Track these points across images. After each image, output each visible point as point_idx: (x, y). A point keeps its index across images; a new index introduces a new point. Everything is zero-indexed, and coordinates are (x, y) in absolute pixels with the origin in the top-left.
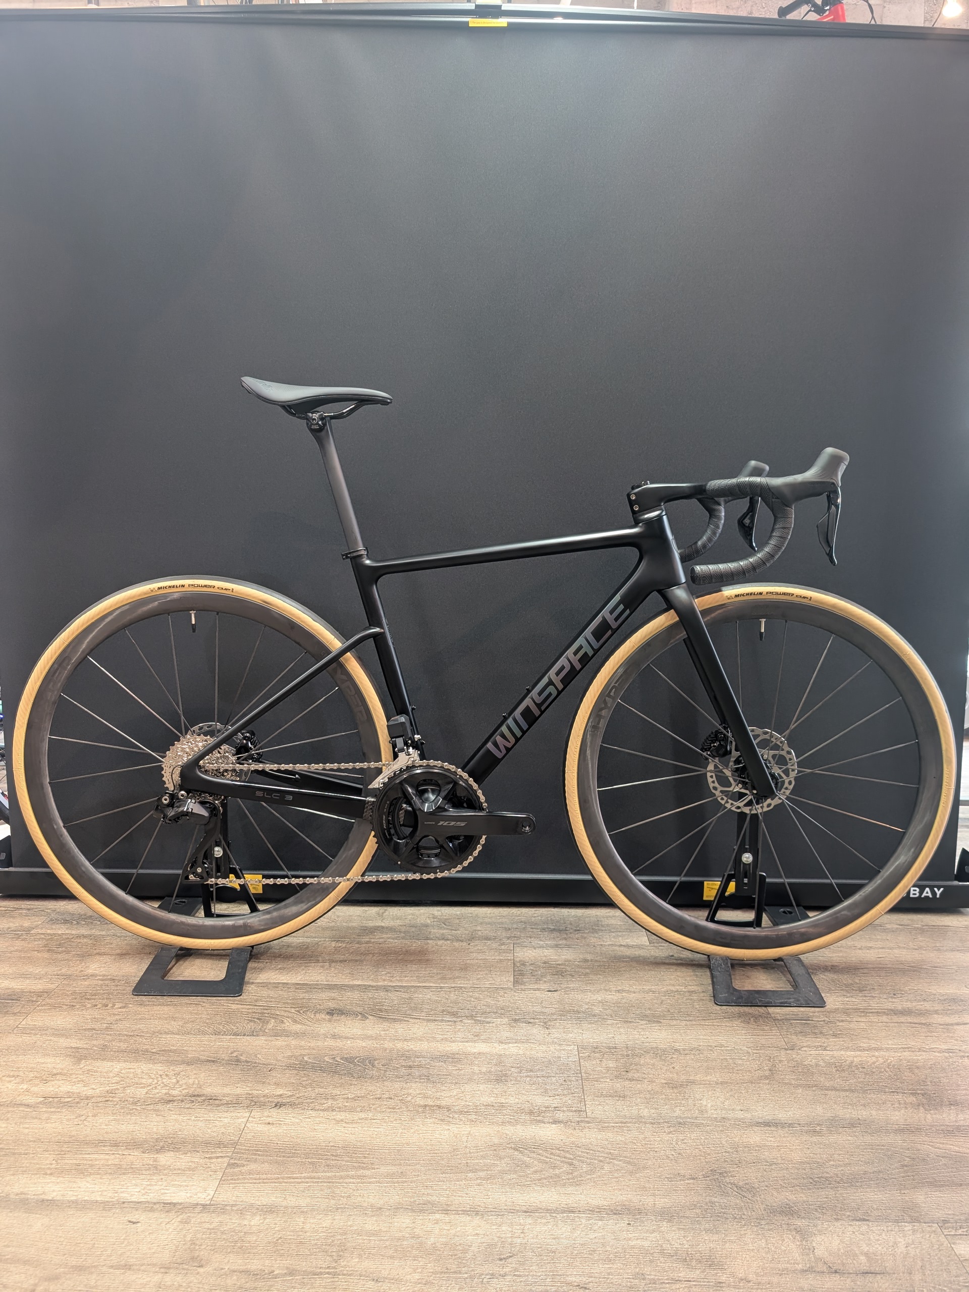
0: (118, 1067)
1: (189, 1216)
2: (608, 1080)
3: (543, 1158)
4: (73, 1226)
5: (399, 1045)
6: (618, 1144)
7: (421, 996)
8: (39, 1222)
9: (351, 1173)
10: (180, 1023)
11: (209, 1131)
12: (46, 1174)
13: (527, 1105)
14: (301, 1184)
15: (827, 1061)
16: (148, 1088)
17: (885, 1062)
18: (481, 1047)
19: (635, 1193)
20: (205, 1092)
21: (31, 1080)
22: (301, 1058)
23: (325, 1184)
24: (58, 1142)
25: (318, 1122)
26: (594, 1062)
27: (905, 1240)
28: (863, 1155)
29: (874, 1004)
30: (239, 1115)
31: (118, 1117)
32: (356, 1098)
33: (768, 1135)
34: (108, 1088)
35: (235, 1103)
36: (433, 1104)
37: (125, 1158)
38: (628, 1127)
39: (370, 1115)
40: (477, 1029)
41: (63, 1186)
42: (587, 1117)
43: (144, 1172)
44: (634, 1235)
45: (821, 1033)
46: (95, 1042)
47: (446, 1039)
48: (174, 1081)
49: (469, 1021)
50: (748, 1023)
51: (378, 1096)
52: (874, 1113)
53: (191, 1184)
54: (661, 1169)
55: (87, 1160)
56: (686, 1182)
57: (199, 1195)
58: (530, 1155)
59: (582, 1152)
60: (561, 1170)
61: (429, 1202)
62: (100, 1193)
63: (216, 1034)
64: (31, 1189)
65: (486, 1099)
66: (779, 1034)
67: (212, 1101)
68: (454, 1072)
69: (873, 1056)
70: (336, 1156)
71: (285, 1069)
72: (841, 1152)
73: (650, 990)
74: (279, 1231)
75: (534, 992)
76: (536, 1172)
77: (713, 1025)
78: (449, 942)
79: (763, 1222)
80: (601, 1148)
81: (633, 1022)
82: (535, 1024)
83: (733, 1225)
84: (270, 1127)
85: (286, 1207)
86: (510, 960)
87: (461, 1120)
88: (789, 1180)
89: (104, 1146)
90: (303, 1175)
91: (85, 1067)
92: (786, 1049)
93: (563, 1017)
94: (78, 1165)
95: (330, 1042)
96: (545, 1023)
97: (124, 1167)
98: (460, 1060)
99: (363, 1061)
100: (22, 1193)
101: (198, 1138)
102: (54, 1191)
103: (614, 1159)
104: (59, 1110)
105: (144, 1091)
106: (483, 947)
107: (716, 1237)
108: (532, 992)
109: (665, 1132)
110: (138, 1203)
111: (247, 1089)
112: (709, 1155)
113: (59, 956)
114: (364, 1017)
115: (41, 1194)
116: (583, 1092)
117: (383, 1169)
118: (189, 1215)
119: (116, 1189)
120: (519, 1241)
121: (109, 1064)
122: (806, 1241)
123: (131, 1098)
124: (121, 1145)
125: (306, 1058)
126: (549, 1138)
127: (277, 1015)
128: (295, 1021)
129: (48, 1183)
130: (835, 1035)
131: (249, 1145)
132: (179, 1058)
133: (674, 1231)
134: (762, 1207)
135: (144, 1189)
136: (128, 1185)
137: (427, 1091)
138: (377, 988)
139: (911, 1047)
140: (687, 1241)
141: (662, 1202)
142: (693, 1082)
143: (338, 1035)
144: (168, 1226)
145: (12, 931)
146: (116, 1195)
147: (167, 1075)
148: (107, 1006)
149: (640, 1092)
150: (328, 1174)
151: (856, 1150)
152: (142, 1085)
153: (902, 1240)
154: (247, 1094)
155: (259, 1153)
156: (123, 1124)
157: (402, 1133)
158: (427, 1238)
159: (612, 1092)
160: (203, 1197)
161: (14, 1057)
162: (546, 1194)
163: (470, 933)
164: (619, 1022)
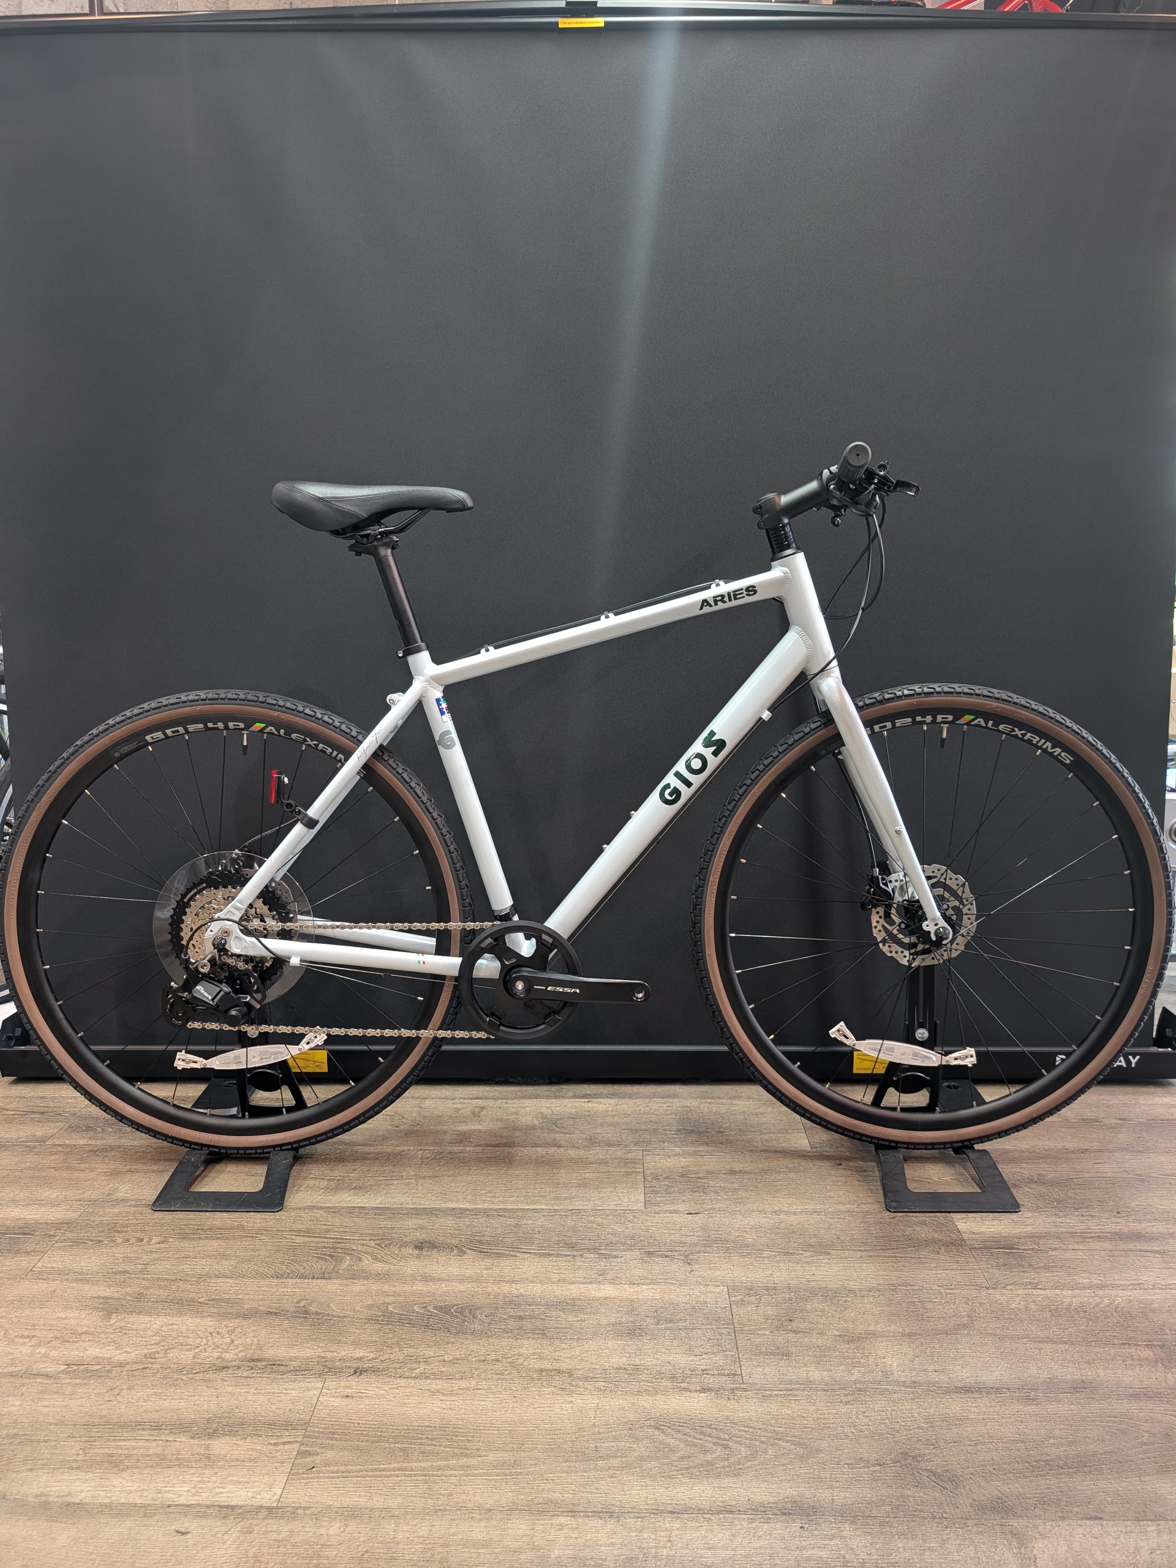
0: (158, 1322)
1: (251, 1524)
2: (767, 1333)
3: (690, 1439)
4: (107, 1539)
5: (506, 1288)
6: (783, 1419)
7: (530, 1222)
8: (64, 1534)
9: (453, 1462)
10: (233, 1263)
11: (273, 1407)
12: (71, 1468)
13: (669, 1367)
14: (390, 1478)
15: (1039, 1303)
16: (196, 1351)
17: (1111, 1304)
18: (608, 1290)
19: (807, 1485)
20: (266, 1356)
21: (51, 1341)
22: (385, 1308)
23: (420, 1478)
24: (85, 1425)
25: (409, 1394)
26: (749, 1309)
27: (1148, 1544)
28: (1090, 1430)
29: (1093, 1226)
30: (310, 1385)
31: (160, 1391)
32: (455, 1361)
33: (970, 1404)
34: (146, 1351)
35: (303, 1370)
36: (551, 1367)
37: (170, 1446)
38: (795, 1396)
39: (473, 1383)
40: (602, 1265)
41: (93, 1484)
42: (743, 1383)
43: (194, 1464)
44: (808, 1542)
45: (1030, 1265)
46: (128, 1290)
47: (564, 1281)
48: (228, 1340)
49: (592, 1256)
50: (938, 1253)
51: (482, 1358)
52: (1101, 1372)
53: (253, 1479)
54: (840, 1452)
55: (121, 1449)
56: (871, 1469)
57: (264, 1495)
58: (675, 1436)
59: (740, 1430)
60: (714, 1455)
61: (551, 1501)
62: (139, 1494)
63: (278, 1277)
64: (54, 1489)
65: (617, 1360)
66: (977, 1267)
67: (276, 1367)
68: (575, 1324)
69: (1097, 1296)
70: (433, 1439)
71: (365, 1323)
72: (1063, 1427)
73: (815, 1211)
74: (364, 1542)
75: (671, 1215)
76: (683, 1458)
77: (895, 1257)
78: (562, 1149)
79: (970, 1523)
80: (763, 1424)
81: (794, 1253)
82: (672, 1258)
83: (932, 1528)
84: (349, 1401)
85: (372, 1510)
86: (639, 1172)
87: (587, 1389)
88: (999, 1464)
89: (143, 1430)
90: (392, 1466)
91: (117, 1324)
92: (987, 1288)
93: (708, 1249)
94: (111, 1455)
95: (420, 1286)
96: (686, 1256)
97: (169, 1457)
98: (581, 1309)
99: (461, 1311)
100: (42, 1495)
101: (260, 1418)
102: (82, 1491)
103: (780, 1439)
104: (86, 1381)
105: (190, 1354)
106: (605, 1155)
107: (912, 1544)
108: (668, 1215)
109: (842, 1402)
110: (188, 1506)
111: (319, 1350)
112: (898, 1432)
113: (81, 1175)
114: (462, 1252)
115: (67, 1496)
116: (737, 1349)
117: (492, 1457)
118: (251, 1521)
119: (159, 1488)
120: (665, 1552)
121: (147, 1318)
122: (1025, 1548)
123: (174, 1363)
124: (164, 1427)
125: (390, 1308)
126: (698, 1412)
127: (353, 1250)
128: (376, 1259)
129: (75, 1480)
130: (1047, 1268)
131: (324, 1426)
132: (234, 1311)
133: (858, 1536)
134: (968, 1502)
135: (194, 1487)
136: (175, 1481)
137: (543, 1351)
138: (476, 1212)
139: (1143, 1284)
140: (876, 1550)
141: (841, 1497)
142: (874, 1335)
143: (430, 1276)
144: (225, 1537)
145: (22, 1142)
146: (160, 1495)
147: (218, 1333)
148: (142, 1240)
149: (808, 1348)
150: (423, 1464)
151: (1082, 1423)
152: (189, 1347)
153: (1145, 1545)
154: (319, 1357)
155: (336, 1436)
156: (165, 1400)
157: (513, 1407)
158: (549, 1550)
159: (773, 1348)
160: (268, 1498)
161: (28, 1311)
162: (697, 1488)
163: (588, 1137)
164: (777, 1254)
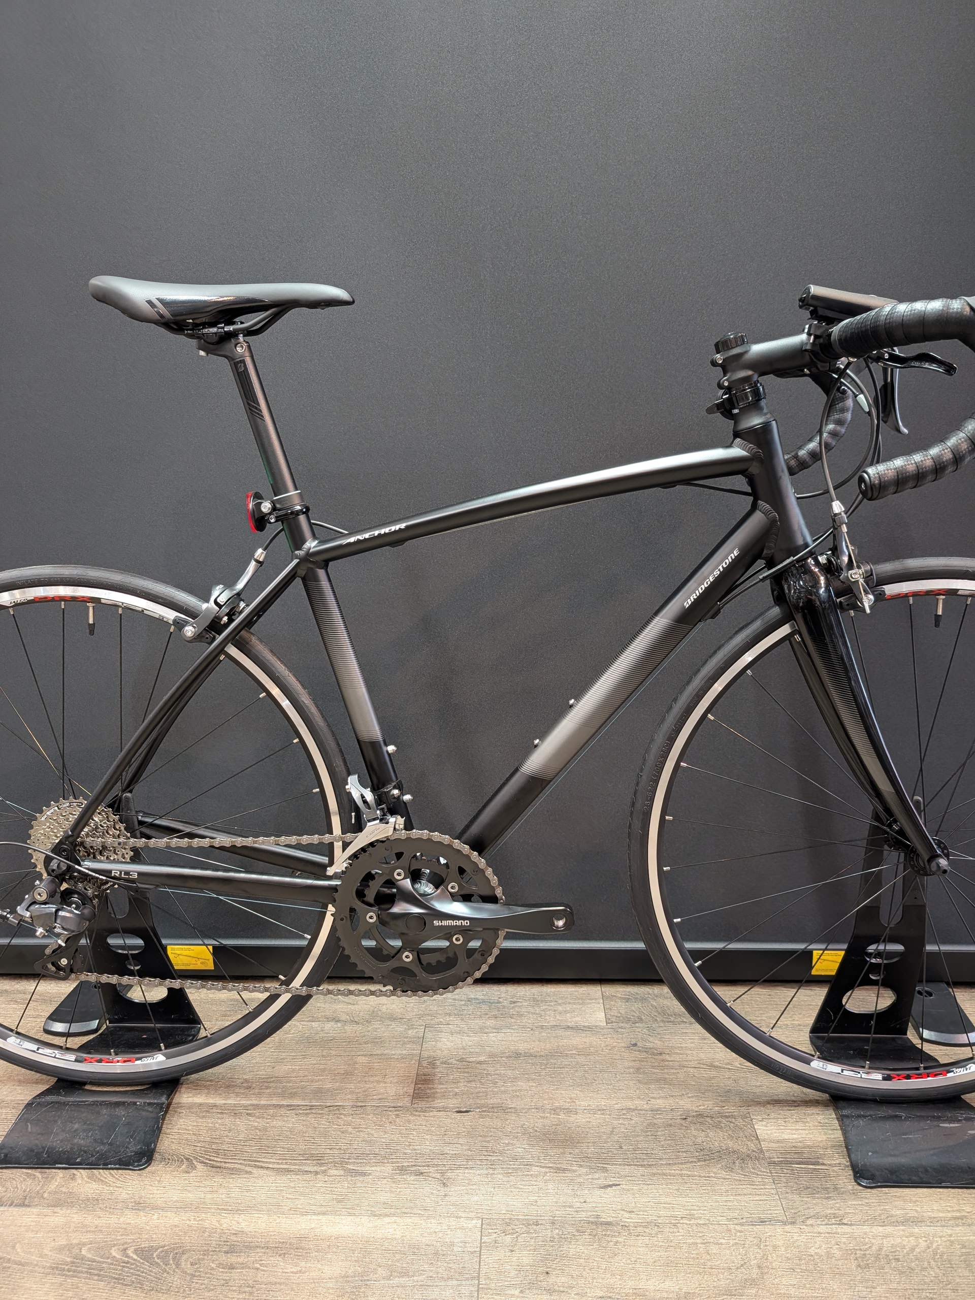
15: (844, 1246)
17: (929, 1248)
18: (342, 1225)
22: (78, 1251)
26: (502, 1255)
47: (296, 1210)
50: (732, 1170)
66: (773, 1191)
68: (293, 1277)
69: (911, 1235)
73: (599, 1109)
77: (681, 1175)
92: (784, 1223)
96: (443, 1174)
98: (306, 1252)
99: (164, 1257)
108: (435, 1113)
125: (84, 1251)
143: (145, 1202)
164: (547, 1170)
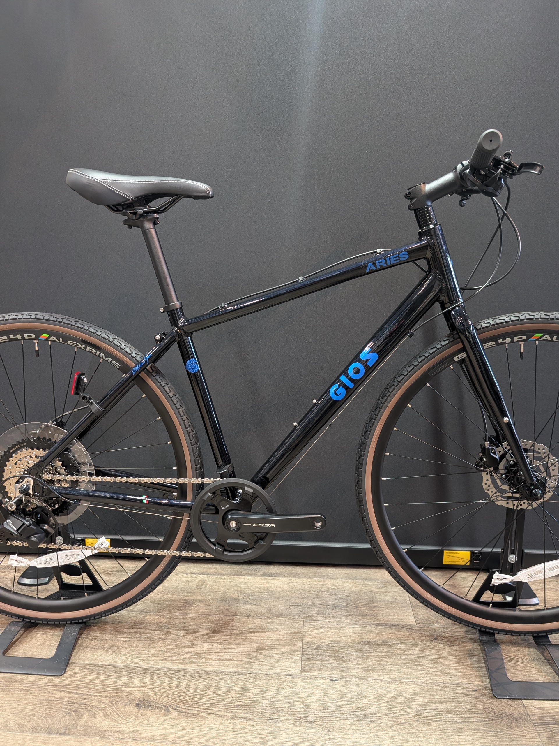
7: (220, 684)
10: (6, 715)
40: (266, 729)
49: (259, 719)
75: (319, 681)
78: (250, 618)
81: (405, 724)
82: (317, 723)
86: (300, 641)
93: (343, 715)
106: (278, 624)
114: (167, 712)
128: (106, 716)
138: (184, 673)
163: (269, 608)
